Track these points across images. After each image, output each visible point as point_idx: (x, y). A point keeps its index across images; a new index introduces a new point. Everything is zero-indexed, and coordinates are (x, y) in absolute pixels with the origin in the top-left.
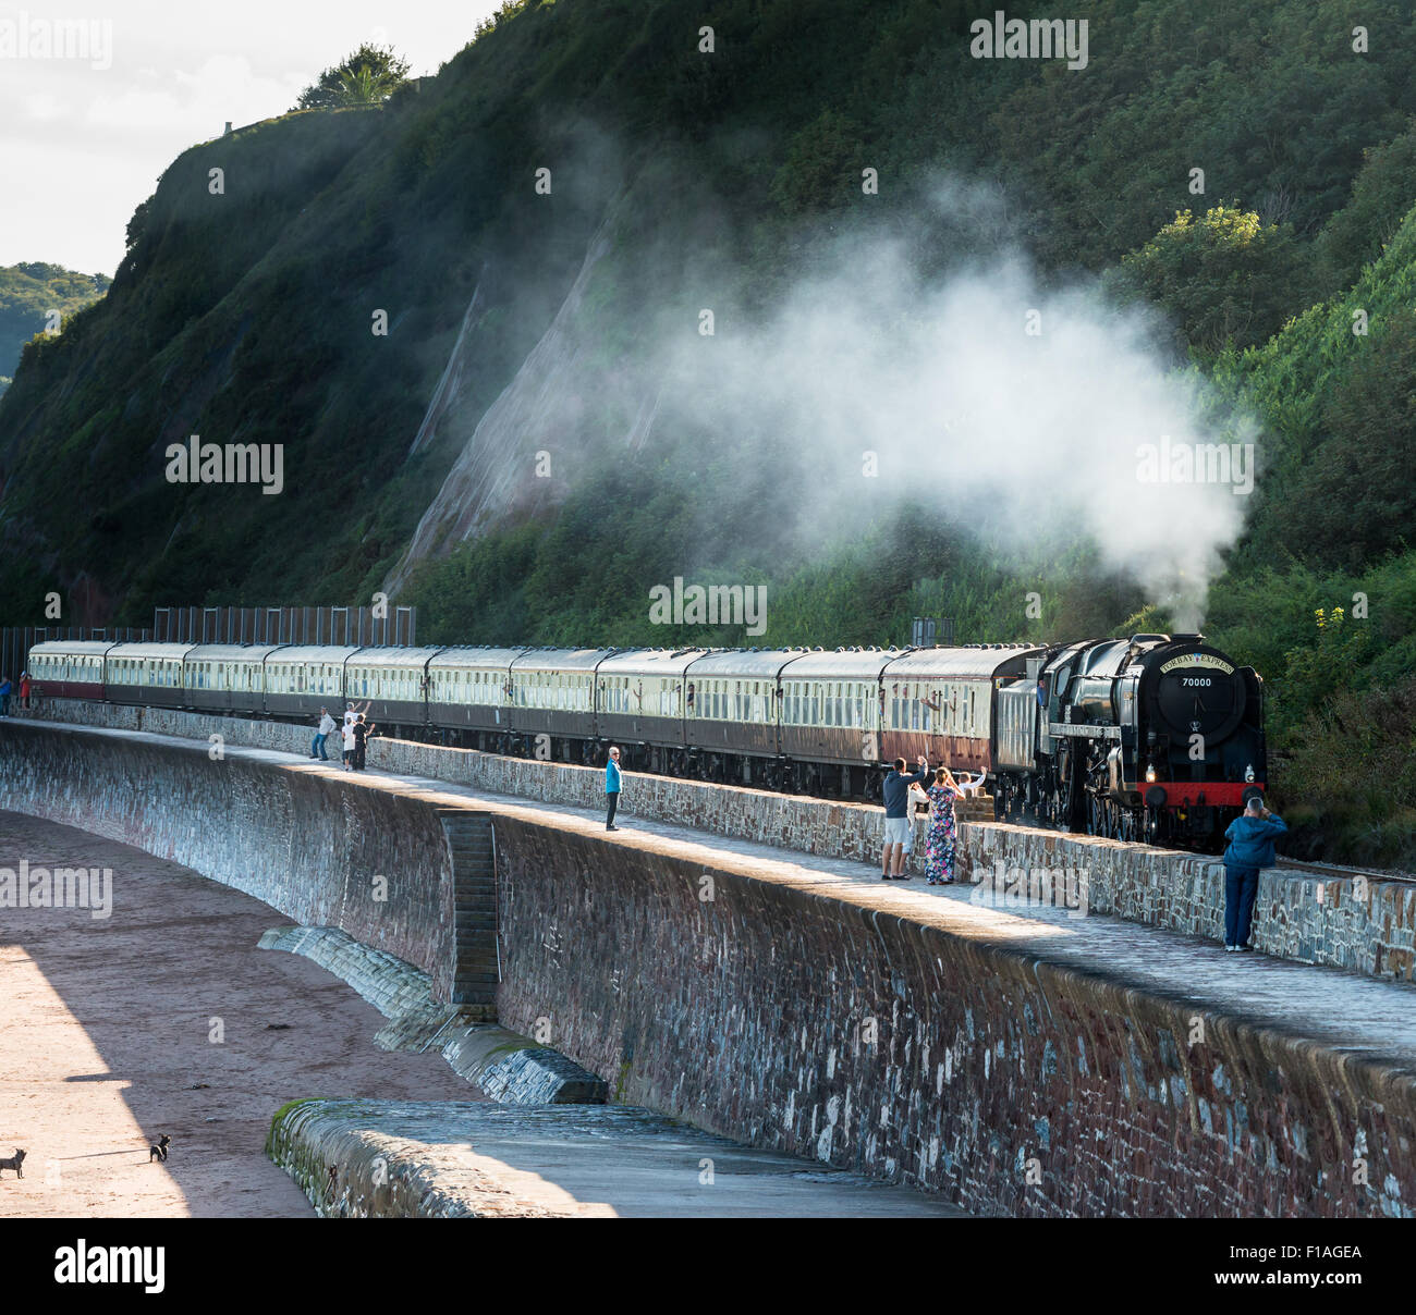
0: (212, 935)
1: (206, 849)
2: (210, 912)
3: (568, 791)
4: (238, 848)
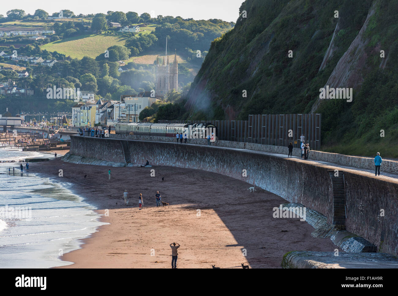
0: (266, 206)
1: (264, 182)
2: (265, 199)
3: (365, 165)
4: (272, 181)
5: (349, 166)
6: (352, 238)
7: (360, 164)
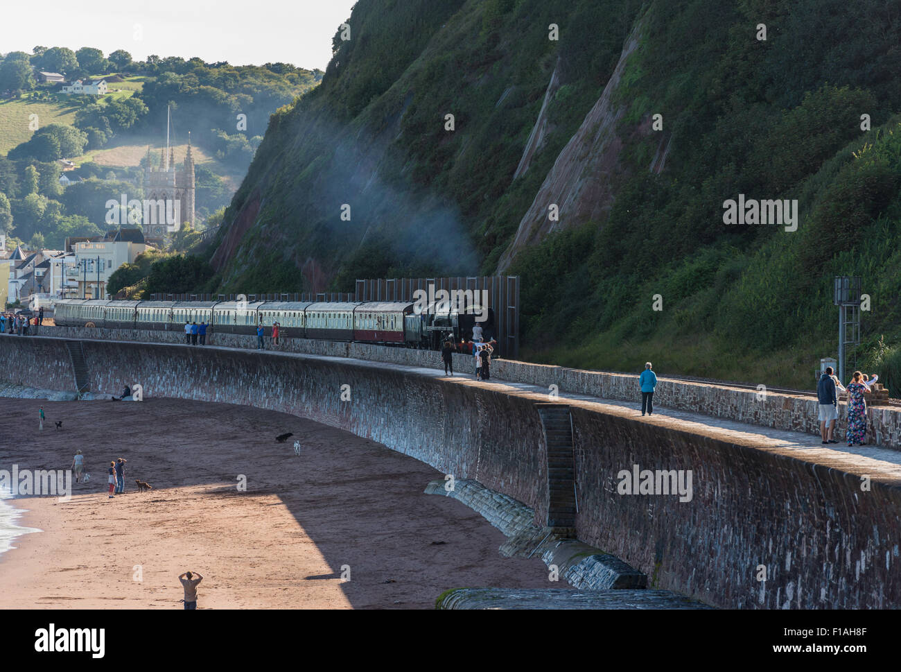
0: (395, 486)
1: (391, 432)
2: (394, 471)
3: (618, 391)
4: (411, 430)
5: (583, 394)
6: (591, 557)
7: (608, 389)
